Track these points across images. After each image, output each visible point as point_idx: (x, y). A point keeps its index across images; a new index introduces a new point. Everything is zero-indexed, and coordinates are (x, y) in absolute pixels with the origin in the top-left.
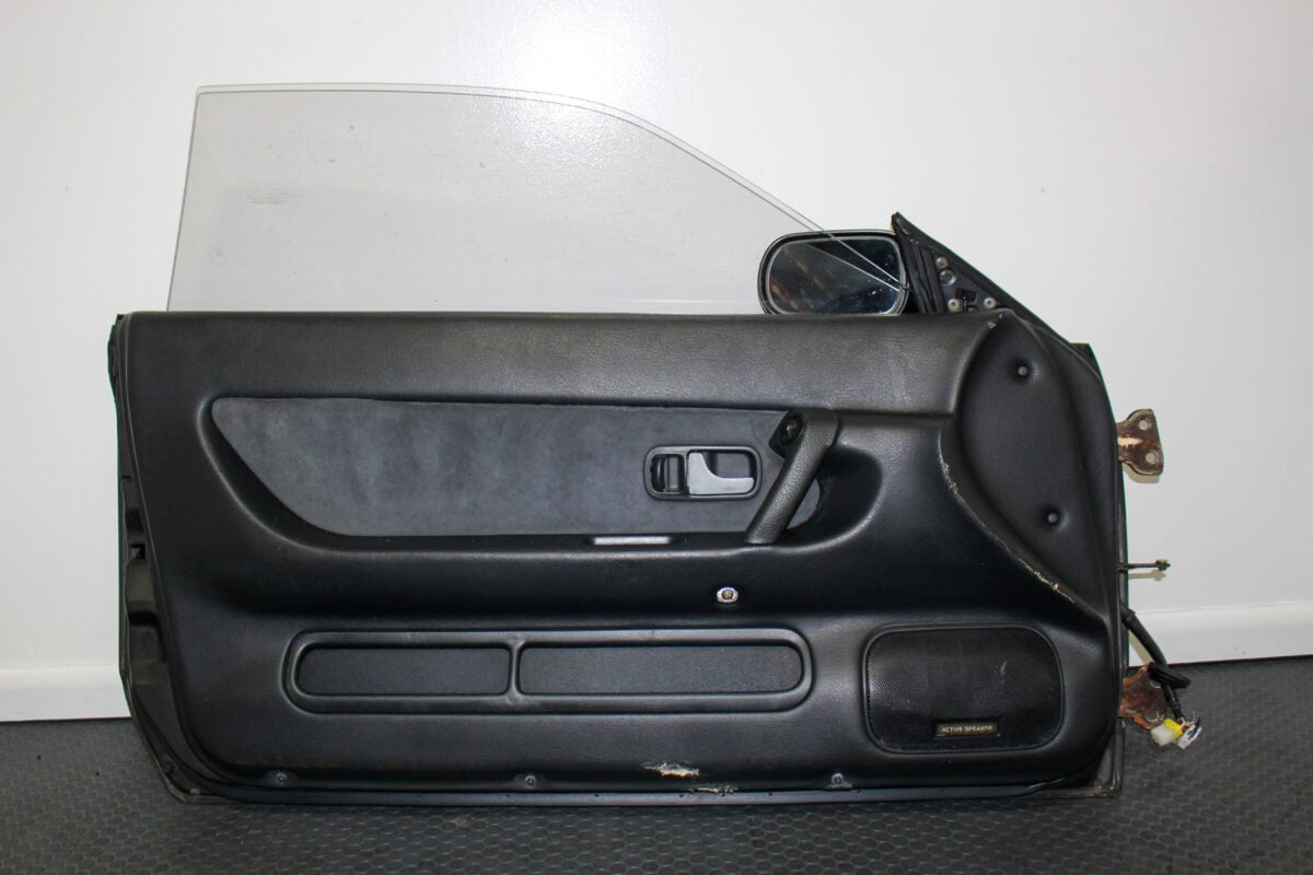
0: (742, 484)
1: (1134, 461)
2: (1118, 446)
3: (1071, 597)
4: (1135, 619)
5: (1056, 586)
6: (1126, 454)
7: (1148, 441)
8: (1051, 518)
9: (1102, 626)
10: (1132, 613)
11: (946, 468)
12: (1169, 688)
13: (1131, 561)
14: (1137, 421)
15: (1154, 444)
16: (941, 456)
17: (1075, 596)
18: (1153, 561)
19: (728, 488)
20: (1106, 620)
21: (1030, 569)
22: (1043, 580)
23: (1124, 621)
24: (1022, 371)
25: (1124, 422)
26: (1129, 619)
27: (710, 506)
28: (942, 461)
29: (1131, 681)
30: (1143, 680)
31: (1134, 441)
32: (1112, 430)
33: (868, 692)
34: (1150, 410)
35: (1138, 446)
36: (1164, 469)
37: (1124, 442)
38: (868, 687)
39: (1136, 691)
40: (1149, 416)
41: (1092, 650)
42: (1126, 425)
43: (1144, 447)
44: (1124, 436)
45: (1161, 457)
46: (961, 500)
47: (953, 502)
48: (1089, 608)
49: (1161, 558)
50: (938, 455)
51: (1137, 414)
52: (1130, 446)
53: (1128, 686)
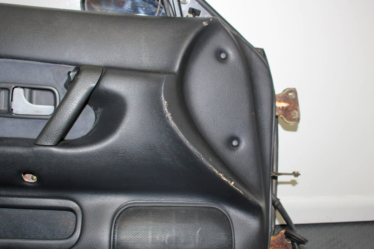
0: (47, 110)
1: (284, 115)
2: (276, 107)
3: (241, 190)
4: (280, 203)
5: (233, 183)
6: (280, 112)
7: (292, 105)
8: (235, 143)
9: (259, 208)
10: (278, 200)
11: (165, 103)
12: (296, 244)
13: (279, 171)
14: (287, 94)
15: (296, 107)
16: (163, 96)
17: (244, 190)
18: (291, 172)
19: (38, 111)
20: (262, 204)
21: (217, 172)
22: (224, 179)
23: (273, 204)
24: (223, 56)
25: (280, 94)
26: (276, 203)
27: (26, 122)
28: (163, 99)
29: (275, 238)
30: (281, 238)
31: (284, 105)
32: (273, 97)
33: (114, 240)
34: (295, 89)
35: (287, 108)
36: (301, 121)
37: (280, 105)
38: (114, 237)
39: (278, 244)
40: (294, 91)
41: (253, 223)
42: (281, 95)
43: (290, 109)
44: (280, 101)
45: (299, 115)
46: (173, 124)
47: (168, 126)
48: (251, 197)
49: (296, 170)
50: (161, 95)
51: (287, 90)
52: (283, 107)
53: (274, 241)
